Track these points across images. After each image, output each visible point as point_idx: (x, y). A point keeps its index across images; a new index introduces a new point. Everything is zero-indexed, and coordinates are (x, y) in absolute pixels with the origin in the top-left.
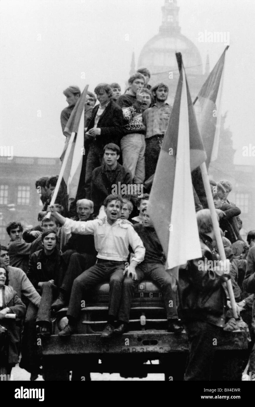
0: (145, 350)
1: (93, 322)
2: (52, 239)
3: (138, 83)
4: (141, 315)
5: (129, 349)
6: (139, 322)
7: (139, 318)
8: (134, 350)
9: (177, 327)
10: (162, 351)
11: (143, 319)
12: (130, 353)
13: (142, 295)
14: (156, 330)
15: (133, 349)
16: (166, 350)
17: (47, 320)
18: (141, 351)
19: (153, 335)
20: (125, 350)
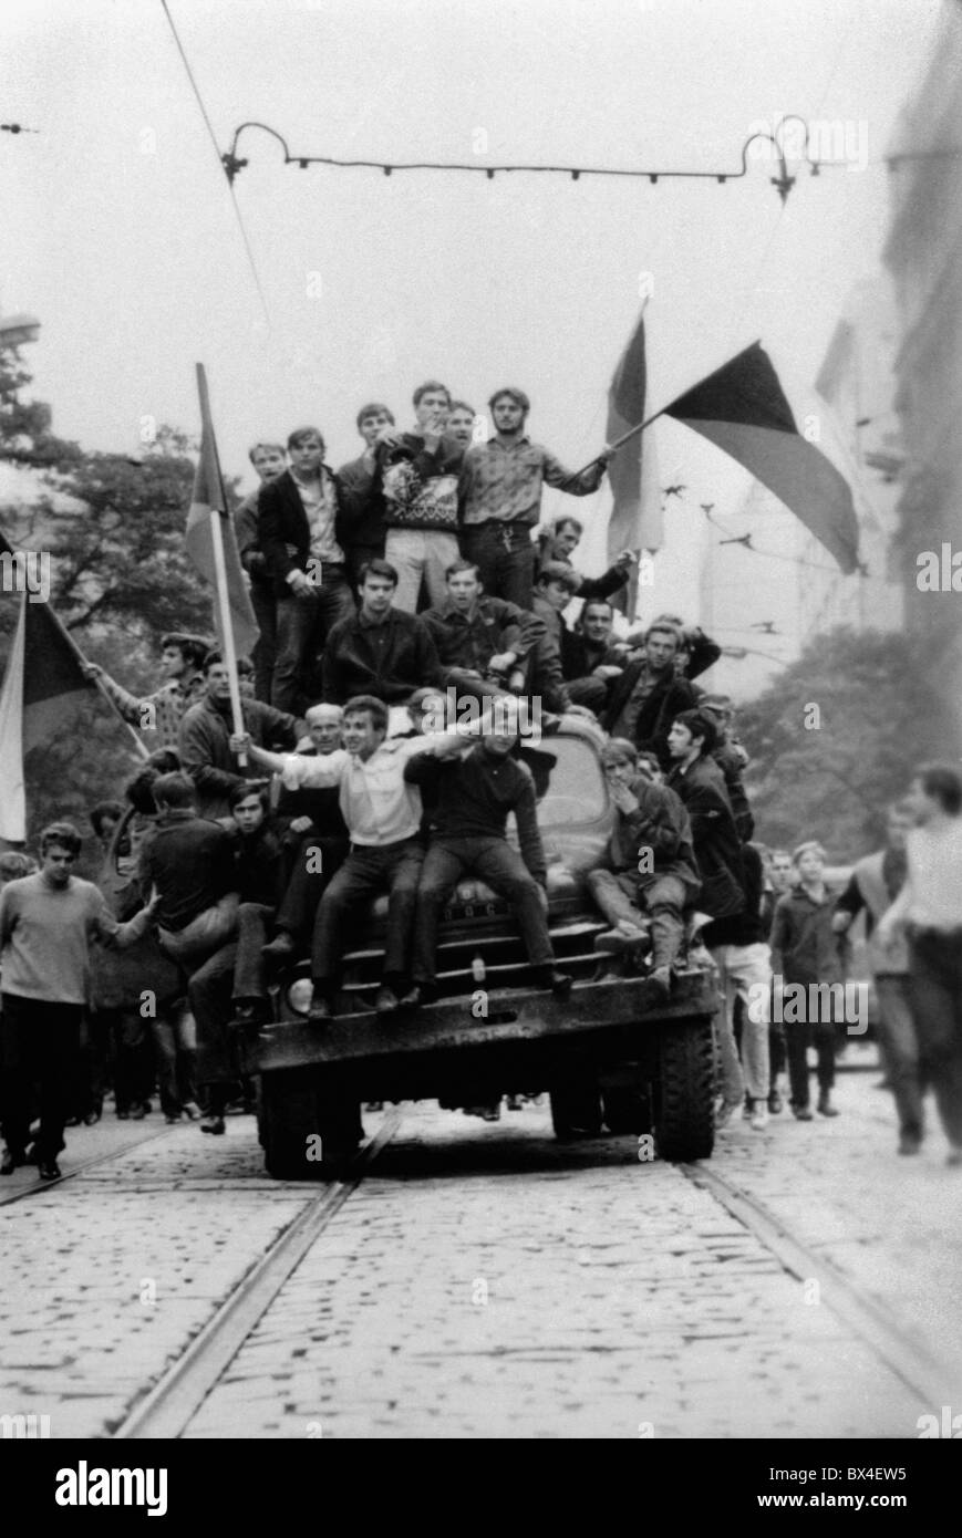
0: (490, 1037)
1: (365, 986)
2: (252, 808)
3: (431, 402)
4: (473, 959)
5: (452, 1038)
6: (471, 976)
7: (469, 965)
8: (465, 1039)
9: (560, 978)
10: (528, 1034)
11: (478, 968)
12: (455, 1047)
13: (469, 912)
14: (509, 990)
15: (463, 1036)
16: (536, 1031)
17: (256, 993)
18: (481, 1039)
19: (504, 1001)
20: (444, 1040)
